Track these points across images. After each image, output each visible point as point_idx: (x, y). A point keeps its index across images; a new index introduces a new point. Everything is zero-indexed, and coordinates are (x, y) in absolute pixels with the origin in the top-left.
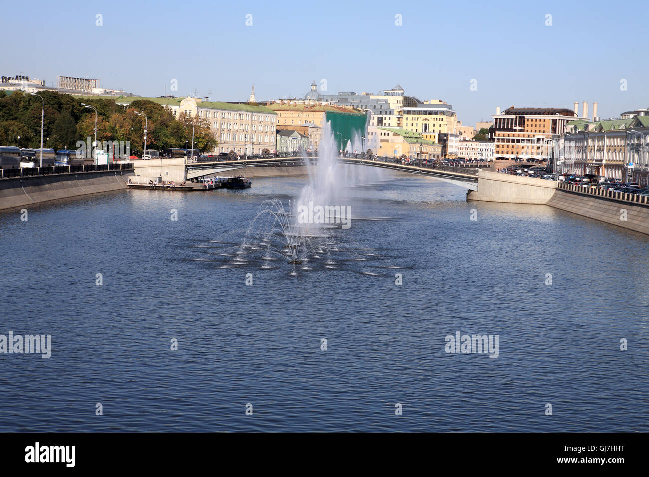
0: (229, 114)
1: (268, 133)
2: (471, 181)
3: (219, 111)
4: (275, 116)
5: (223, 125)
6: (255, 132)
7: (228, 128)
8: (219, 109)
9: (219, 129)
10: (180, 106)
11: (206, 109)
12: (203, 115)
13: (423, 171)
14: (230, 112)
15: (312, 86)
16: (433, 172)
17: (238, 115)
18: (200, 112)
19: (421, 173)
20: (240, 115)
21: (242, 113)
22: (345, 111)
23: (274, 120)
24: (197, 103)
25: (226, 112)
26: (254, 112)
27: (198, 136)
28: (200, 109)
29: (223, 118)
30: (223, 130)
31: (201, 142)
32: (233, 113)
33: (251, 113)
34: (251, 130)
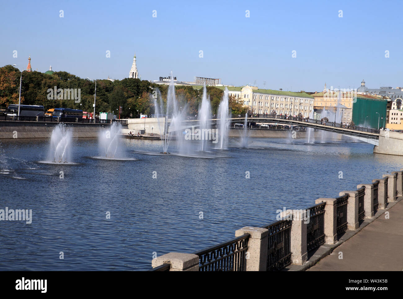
0: (277, 98)
1: (307, 111)
2: (374, 138)
3: (270, 95)
4: (313, 99)
5: (272, 105)
6: (297, 110)
7: (276, 107)
8: (270, 94)
9: (269, 108)
10: (241, 91)
11: (260, 94)
12: (258, 97)
13: (336, 129)
14: (278, 96)
15: (362, 83)
16: (344, 131)
17: (284, 98)
18: (255, 96)
19: (335, 132)
20: (285, 98)
21: (287, 97)
22: (370, 98)
23: (312, 103)
24: (252, 90)
25: (275, 96)
26: (297, 97)
27: (234, 109)
28: (254, 94)
29: (272, 100)
30: (272, 108)
31: (236, 113)
32: (280, 97)
33: (294, 97)
34: (294, 108)
